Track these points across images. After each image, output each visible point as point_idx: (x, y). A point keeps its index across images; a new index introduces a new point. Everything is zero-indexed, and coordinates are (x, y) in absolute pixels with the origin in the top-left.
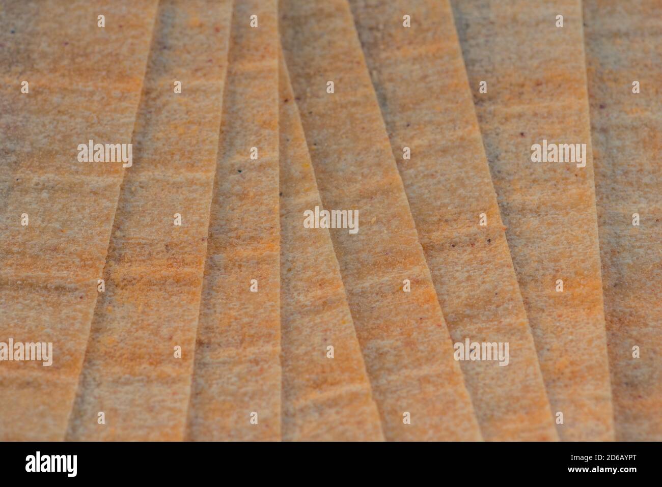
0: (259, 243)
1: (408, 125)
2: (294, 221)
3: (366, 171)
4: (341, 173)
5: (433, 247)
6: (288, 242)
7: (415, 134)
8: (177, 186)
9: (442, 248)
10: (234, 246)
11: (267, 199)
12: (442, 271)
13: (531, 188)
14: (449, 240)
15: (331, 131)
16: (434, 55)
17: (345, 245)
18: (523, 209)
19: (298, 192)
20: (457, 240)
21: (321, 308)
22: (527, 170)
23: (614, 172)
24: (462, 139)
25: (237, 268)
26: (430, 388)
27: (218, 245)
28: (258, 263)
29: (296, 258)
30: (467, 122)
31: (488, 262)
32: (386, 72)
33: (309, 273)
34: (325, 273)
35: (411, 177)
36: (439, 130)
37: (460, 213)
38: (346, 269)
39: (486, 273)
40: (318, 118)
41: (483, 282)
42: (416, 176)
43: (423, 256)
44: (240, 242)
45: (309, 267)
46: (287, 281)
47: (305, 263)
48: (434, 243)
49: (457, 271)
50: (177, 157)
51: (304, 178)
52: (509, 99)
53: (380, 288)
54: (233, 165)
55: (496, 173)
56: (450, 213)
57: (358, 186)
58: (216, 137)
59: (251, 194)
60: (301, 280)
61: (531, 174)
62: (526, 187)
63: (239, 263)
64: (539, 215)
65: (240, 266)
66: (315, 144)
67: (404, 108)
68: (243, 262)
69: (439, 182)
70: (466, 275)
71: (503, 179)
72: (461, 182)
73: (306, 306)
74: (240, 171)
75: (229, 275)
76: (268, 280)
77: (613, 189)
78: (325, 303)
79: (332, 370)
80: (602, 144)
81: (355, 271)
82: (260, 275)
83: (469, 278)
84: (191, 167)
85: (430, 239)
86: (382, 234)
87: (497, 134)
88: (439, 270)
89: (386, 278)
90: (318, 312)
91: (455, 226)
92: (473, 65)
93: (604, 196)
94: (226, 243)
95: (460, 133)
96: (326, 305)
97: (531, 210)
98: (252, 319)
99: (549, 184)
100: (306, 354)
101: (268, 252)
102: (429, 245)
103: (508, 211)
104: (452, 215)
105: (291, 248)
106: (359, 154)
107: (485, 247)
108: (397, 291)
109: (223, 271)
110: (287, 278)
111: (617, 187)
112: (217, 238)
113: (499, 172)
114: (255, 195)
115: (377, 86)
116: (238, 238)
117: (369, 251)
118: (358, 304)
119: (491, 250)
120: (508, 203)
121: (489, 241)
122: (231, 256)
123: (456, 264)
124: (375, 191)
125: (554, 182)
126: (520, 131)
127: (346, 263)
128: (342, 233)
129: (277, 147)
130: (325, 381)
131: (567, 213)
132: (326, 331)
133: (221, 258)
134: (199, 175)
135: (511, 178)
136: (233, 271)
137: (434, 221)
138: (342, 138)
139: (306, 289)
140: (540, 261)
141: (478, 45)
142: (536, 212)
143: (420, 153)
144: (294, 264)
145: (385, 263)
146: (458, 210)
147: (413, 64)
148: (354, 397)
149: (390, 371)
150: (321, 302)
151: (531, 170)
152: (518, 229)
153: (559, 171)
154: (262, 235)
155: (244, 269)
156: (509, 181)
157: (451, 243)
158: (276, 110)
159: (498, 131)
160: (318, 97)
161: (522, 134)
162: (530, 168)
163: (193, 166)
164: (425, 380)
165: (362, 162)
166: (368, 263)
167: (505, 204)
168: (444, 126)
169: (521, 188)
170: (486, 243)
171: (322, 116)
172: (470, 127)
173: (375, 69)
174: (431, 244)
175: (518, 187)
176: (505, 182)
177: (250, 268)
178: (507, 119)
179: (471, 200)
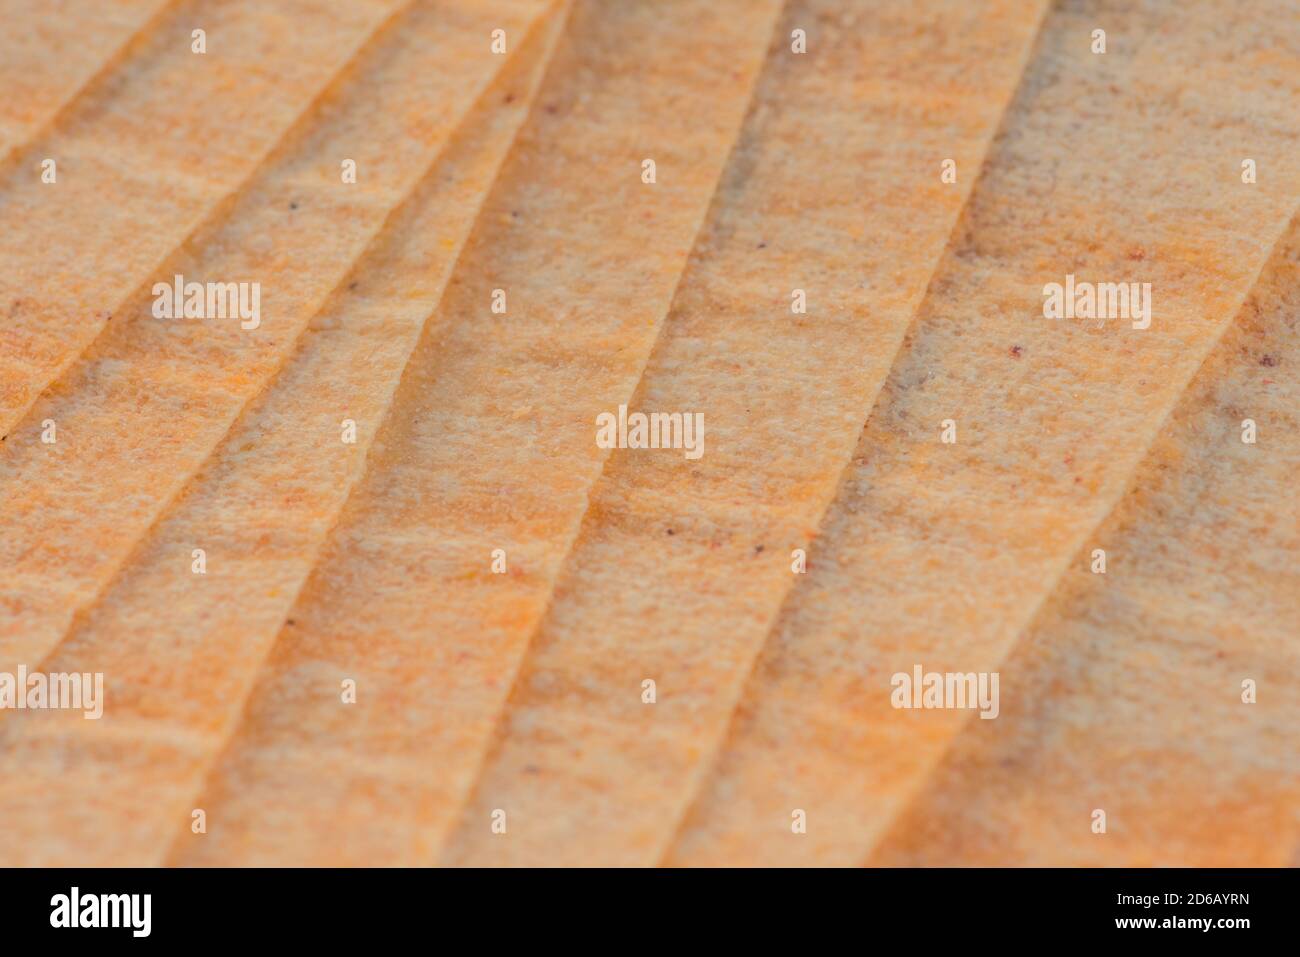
0: (221, 367)
1: (762, 246)
2: (335, 349)
3: (586, 305)
4: (527, 293)
5: (621, 518)
6: (288, 389)
7: (763, 269)
8: (134, 190)
9: (641, 527)
10: (166, 357)
11: (303, 281)
12: (600, 577)
13: (953, 473)
14: (669, 515)
15: (572, 197)
16: (925, 115)
17: (419, 444)
18: (898, 511)
19: (391, 293)
20: (685, 521)
21: (251, 547)
22: (971, 431)
23: (1192, 512)
24: (861, 311)
25: (136, 401)
26: (362, 808)
27: (134, 342)
28: (186, 406)
29: (280, 427)
30: (900, 281)
31: (720, 593)
32: (790, 119)
33: (285, 467)
34: (316, 479)
35: (684, 355)
36: (823, 278)
37: (737, 468)
38: (385, 493)
39: (697, 614)
40: (561, 160)
41: (675, 632)
42: (698, 356)
43: (575, 525)
44: (185, 351)
45: (293, 455)
46: (225, 467)
47: (290, 444)
48: (630, 511)
49: (635, 587)
50: (178, 132)
51: (426, 268)
52: (1043, 267)
53: (425, 558)
54: (286, 189)
55: (895, 415)
56: (714, 460)
57: (545, 331)
58: (288, 115)
59: (280, 260)
60: (256, 476)
61: (974, 444)
62: (940, 468)
63: (146, 393)
64: (925, 538)
65: (146, 399)
66: (515, 214)
67: (776, 204)
68: (156, 393)
69: (741, 387)
70: (649, 601)
71: (903, 432)
72: (790, 402)
73: (221, 533)
74: (294, 206)
75: (107, 412)
76: (179, 449)
77: (1163, 549)
78: (265, 540)
79: (167, 684)
80: (1207, 441)
81: (401, 505)
82: (170, 432)
83: (650, 612)
84: (194, 162)
85: (627, 499)
86: (518, 448)
87: (958, 333)
88: (598, 570)
89: (455, 543)
90: (239, 555)
91: (706, 492)
92: (1009, 168)
93: (1129, 556)
94: (155, 344)
95: (864, 298)
96: (266, 543)
97: (913, 519)
98: (83, 515)
99: (1002, 478)
100: (140, 631)
101: (222, 389)
102: (614, 511)
103: (860, 504)
104: (717, 465)
105: (286, 404)
106: (598, 265)
107: (740, 558)
108: (459, 579)
109: (102, 397)
110: (229, 462)
111: (1173, 544)
112: (143, 328)
113: (904, 414)
114: (286, 265)
115: (748, 142)
116: (187, 342)
117: (463, 474)
118: (350, 577)
119: (746, 571)
120: (872, 488)
121: (760, 549)
122: (141, 371)
123: (645, 572)
124: (571, 353)
125: (1015, 478)
126: (1015, 341)
127: (394, 480)
128: (431, 416)
129: (409, 182)
130: (133, 702)
131: (993, 554)
132: (221, 598)
133: (116, 370)
134: (194, 184)
135: (923, 436)
136: (122, 405)
137: (666, 465)
138: (585, 219)
139: (251, 498)
140: (850, 637)
141: (1049, 128)
142: (924, 529)
143: (743, 311)
144: (266, 437)
145: (480, 510)
146: (741, 459)
147: (866, 120)
148: (164, 757)
149: (306, 737)
150: (258, 533)
151: (980, 436)
152: (851, 552)
153: (1044, 457)
154: (240, 352)
155: (147, 408)
156: (914, 442)
157: (668, 524)
158: (464, 104)
159: (965, 325)
160: (597, 119)
161: (1016, 351)
162: (981, 430)
163: (198, 161)
164: (367, 787)
165: (592, 285)
166: (441, 498)
167: (864, 486)
168: (841, 272)
169: (928, 466)
170: (751, 550)
171: (573, 159)
172: (899, 293)
173: (773, 104)
174: (621, 510)
175: (923, 461)
176: (902, 442)
177: (162, 410)
178: (1003, 307)
179: (784, 447)
